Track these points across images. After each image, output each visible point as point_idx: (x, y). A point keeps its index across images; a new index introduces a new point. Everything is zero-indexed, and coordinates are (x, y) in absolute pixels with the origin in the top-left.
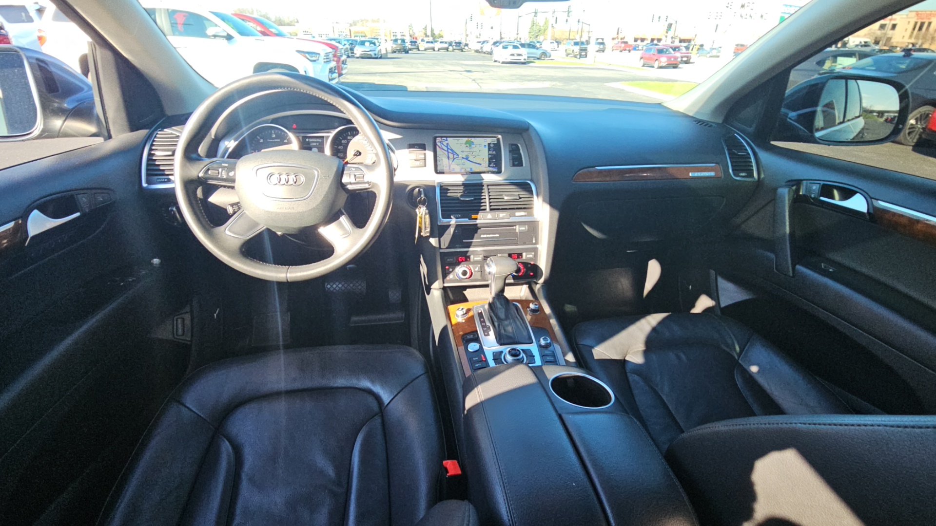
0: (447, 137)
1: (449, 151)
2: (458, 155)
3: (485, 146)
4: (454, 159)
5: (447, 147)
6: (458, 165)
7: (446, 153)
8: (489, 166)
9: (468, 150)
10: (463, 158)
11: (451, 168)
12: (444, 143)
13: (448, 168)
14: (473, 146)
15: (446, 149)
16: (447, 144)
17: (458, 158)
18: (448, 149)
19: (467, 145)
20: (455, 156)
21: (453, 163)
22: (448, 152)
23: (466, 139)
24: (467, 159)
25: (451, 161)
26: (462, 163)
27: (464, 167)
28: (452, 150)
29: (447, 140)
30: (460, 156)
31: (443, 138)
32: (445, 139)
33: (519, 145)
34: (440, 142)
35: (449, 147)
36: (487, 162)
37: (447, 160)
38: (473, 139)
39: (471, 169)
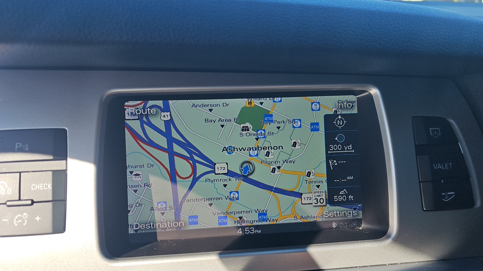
0: (166, 97)
1: (177, 148)
2: (212, 165)
3: (314, 127)
4: (195, 180)
5: (167, 134)
6: (211, 201)
7: (164, 157)
8: (331, 201)
9: (250, 141)
10: (230, 173)
11: (184, 216)
12: (153, 120)
13: (170, 215)
14: (268, 127)
15: (162, 141)
16: (169, 123)
17: (211, 176)
18: (171, 140)
19: (248, 124)
20: (201, 169)
21: (192, 195)
22: (172, 154)
23: (243, 102)
24: (246, 179)
25: (182, 188)
26: (225, 192)
27: (235, 207)
28: (187, 145)
29: (167, 109)
30: (220, 168)
31: (151, 103)
32: (160, 103)
33: (452, 121)
34: (140, 118)
35: (175, 135)
36: (324, 187)
37: (168, 184)
38: (267, 103)
39: (262, 214)
